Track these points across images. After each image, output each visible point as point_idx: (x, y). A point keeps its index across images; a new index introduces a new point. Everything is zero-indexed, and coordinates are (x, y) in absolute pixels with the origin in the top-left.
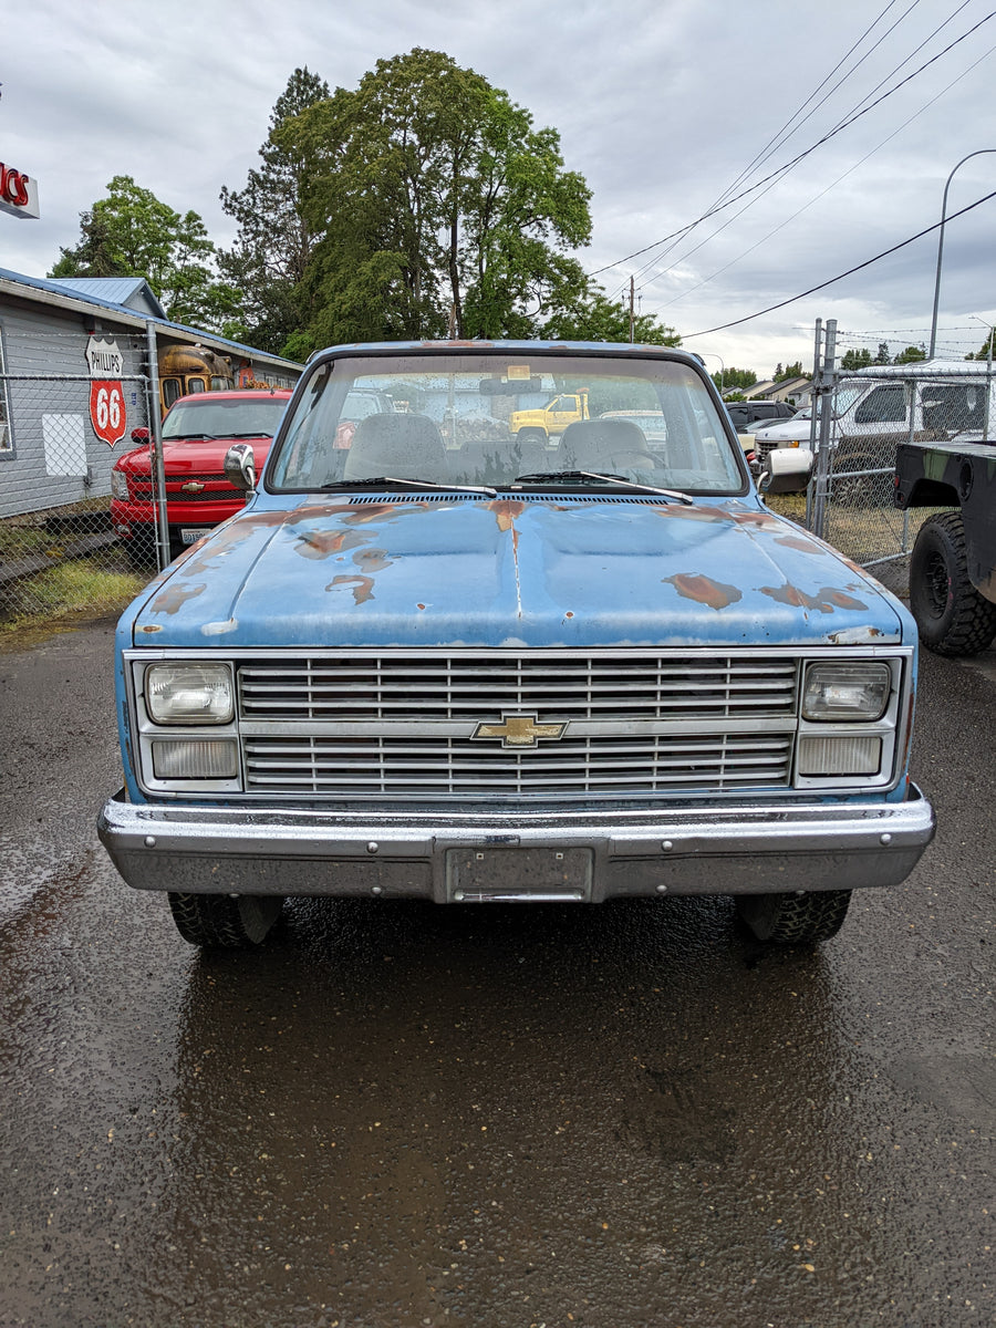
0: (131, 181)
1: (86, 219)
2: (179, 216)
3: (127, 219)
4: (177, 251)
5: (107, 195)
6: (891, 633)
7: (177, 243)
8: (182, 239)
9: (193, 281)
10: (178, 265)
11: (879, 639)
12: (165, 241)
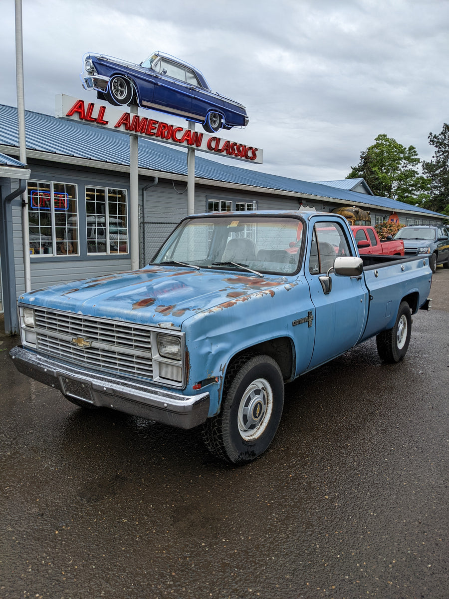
0: (385, 136)
1: (363, 154)
2: (405, 149)
3: (382, 153)
4: (403, 164)
5: (374, 143)
6: (177, 326)
7: (403, 160)
8: (405, 158)
9: (407, 177)
10: (402, 170)
11: (174, 328)
12: (398, 160)
